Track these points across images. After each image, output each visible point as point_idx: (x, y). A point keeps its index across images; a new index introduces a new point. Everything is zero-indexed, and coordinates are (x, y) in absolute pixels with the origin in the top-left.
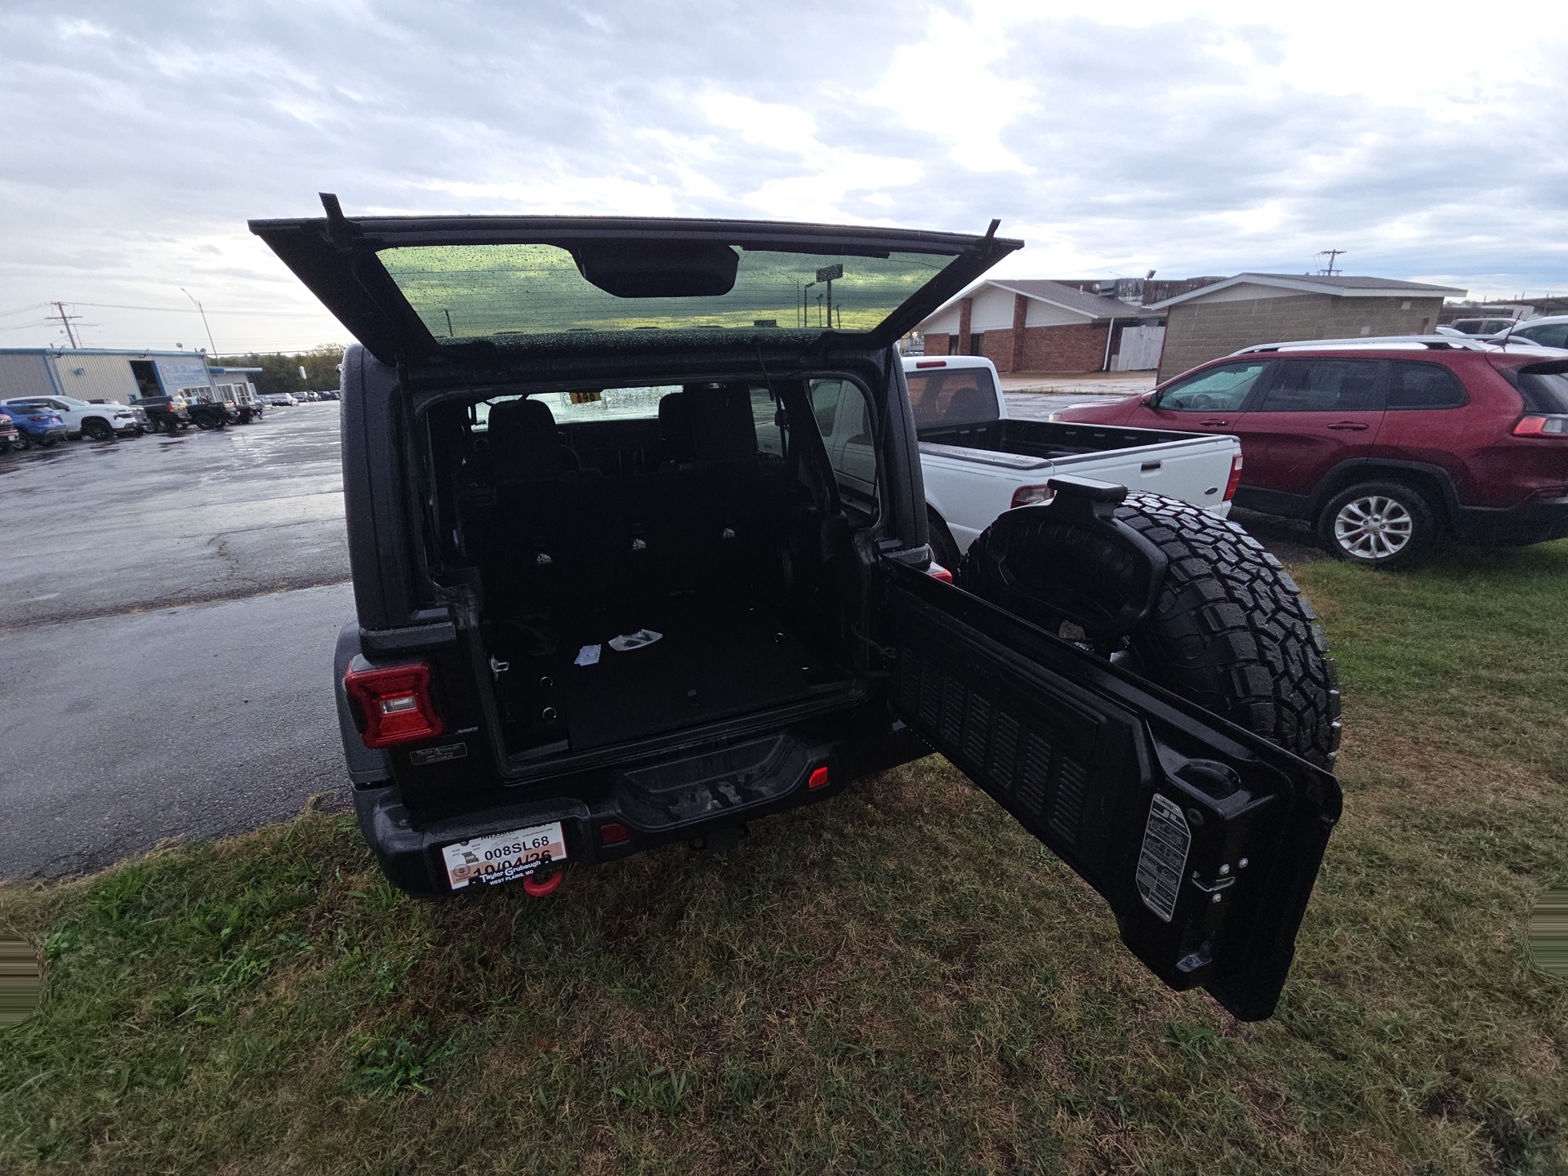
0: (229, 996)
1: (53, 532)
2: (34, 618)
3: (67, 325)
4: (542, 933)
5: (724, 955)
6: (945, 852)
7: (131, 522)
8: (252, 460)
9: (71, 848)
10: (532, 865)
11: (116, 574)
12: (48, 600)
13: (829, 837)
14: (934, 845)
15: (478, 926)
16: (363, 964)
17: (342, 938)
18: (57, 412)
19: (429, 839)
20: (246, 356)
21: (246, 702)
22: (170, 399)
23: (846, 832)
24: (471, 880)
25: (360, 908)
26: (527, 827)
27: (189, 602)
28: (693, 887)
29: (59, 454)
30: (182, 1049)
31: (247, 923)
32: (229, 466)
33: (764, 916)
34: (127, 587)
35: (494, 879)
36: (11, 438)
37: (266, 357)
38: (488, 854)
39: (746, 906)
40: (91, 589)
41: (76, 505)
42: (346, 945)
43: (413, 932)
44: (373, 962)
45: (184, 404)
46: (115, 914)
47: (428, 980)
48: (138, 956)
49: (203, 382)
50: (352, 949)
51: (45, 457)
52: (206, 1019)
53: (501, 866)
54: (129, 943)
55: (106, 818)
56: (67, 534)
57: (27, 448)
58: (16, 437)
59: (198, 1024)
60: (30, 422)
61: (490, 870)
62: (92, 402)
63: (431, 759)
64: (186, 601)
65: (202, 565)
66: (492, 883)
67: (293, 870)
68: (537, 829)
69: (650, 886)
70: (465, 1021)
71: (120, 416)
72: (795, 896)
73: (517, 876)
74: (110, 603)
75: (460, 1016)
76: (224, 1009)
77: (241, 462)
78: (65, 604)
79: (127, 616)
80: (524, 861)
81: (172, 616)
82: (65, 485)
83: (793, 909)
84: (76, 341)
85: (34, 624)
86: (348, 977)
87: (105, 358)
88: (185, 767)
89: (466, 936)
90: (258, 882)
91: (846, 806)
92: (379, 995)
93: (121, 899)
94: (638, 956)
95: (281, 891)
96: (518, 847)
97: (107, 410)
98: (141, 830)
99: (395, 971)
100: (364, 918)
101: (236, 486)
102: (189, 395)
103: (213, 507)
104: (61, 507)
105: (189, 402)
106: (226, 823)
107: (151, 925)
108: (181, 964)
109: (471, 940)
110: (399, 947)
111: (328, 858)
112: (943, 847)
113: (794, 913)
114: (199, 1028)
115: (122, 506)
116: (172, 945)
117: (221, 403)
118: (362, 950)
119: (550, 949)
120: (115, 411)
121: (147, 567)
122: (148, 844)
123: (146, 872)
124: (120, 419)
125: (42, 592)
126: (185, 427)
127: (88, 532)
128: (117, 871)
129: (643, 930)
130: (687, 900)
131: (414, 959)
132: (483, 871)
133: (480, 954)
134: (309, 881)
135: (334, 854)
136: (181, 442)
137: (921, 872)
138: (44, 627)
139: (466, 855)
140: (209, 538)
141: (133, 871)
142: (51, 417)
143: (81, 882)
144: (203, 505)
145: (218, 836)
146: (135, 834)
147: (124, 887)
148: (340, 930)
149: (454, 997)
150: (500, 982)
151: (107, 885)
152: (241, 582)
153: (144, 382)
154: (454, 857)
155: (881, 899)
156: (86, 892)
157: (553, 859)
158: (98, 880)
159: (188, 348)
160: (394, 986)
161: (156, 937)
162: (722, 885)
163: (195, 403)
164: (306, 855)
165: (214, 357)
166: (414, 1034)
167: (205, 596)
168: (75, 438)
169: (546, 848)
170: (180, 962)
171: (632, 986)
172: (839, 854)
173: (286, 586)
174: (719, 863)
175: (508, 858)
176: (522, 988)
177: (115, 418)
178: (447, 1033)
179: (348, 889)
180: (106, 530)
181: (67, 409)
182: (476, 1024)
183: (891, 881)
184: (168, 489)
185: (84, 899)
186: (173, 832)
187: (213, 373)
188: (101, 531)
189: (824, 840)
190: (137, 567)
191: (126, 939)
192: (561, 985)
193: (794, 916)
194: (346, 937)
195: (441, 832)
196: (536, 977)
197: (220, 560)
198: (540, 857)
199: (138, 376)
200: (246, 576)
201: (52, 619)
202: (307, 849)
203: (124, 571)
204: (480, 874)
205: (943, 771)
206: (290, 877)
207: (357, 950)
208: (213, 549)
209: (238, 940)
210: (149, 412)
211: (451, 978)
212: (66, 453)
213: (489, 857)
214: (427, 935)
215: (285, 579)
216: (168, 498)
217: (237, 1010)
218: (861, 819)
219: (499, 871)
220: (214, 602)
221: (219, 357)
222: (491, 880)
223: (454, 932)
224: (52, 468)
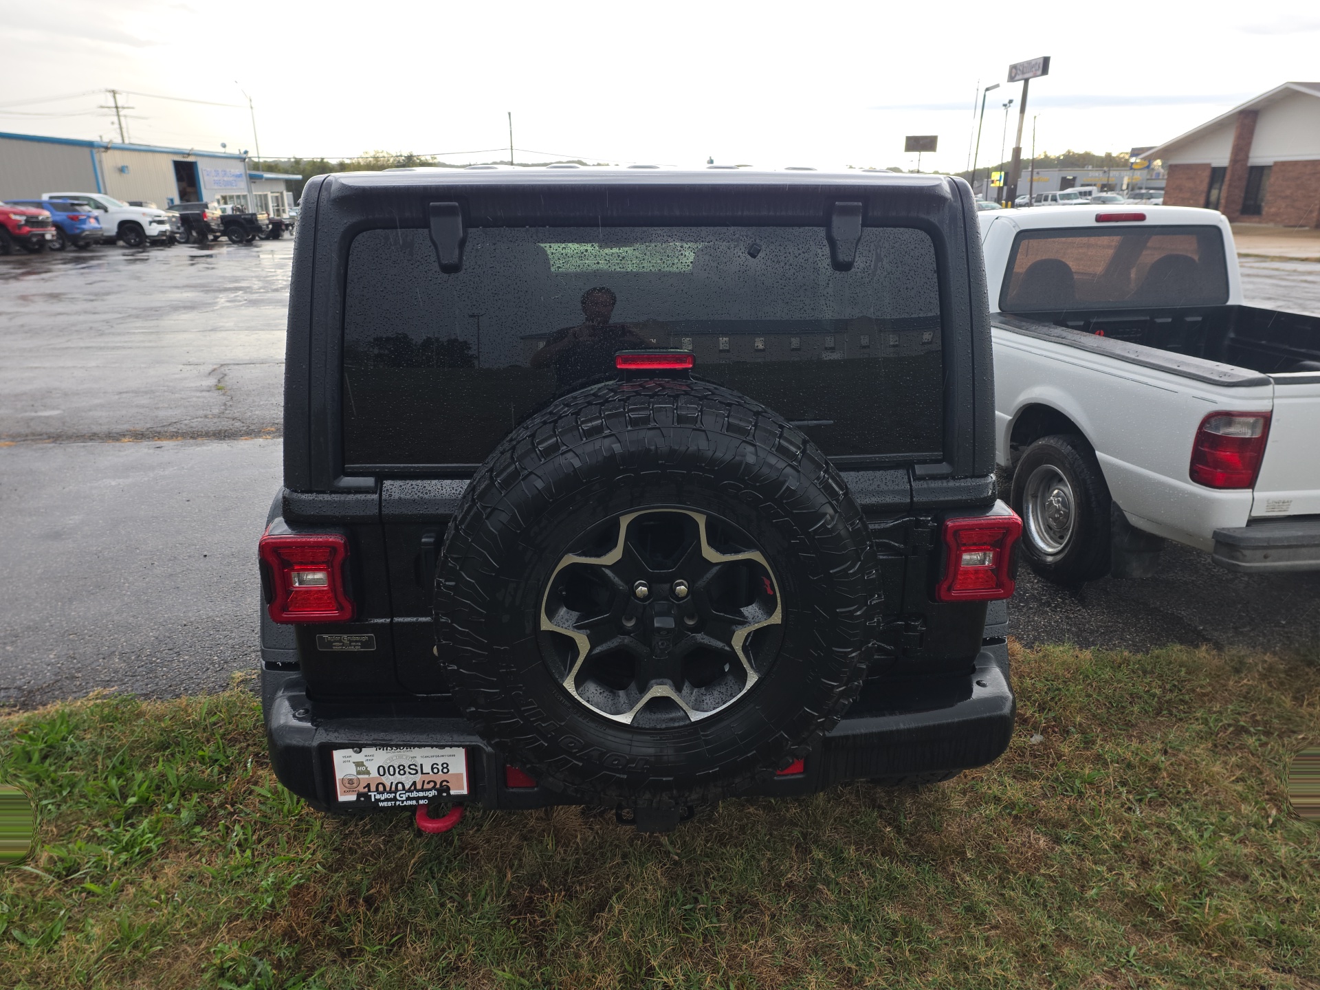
0: (119, 869)
1: (69, 344)
2: (33, 434)
3: (118, 115)
4: (439, 885)
5: (640, 968)
6: (980, 918)
7: (143, 341)
8: (271, 282)
9: (14, 679)
10: (427, 794)
11: (117, 397)
12: (48, 417)
13: (821, 856)
14: (967, 903)
15: (376, 859)
16: (250, 871)
17: (236, 836)
18: (96, 213)
19: (321, 737)
20: (289, 161)
21: (205, 556)
22: (206, 206)
23: (845, 855)
24: (359, 795)
25: (263, 808)
26: (425, 746)
27: (177, 437)
28: (628, 876)
29: (92, 258)
30: (62, 913)
31: (152, 797)
32: (248, 287)
33: (705, 936)
34: (124, 412)
35: (385, 802)
36: (48, 237)
37: (309, 162)
38: (381, 769)
39: (686, 916)
40: (90, 410)
41: (97, 317)
42: (239, 845)
43: (308, 848)
44: (261, 872)
45: (218, 213)
46: (36, 757)
47: (308, 904)
48: (46, 806)
49: (241, 188)
50: (244, 851)
51: (77, 260)
52: (92, 887)
53: (394, 786)
54: (43, 790)
55: (52, 656)
56: (82, 348)
57: (62, 249)
58: (53, 236)
59: (84, 889)
60: (69, 221)
61: (381, 788)
62: (132, 204)
63: (337, 647)
64: (174, 436)
65: (198, 397)
66: (381, 804)
67: (208, 750)
68: (436, 751)
69: (577, 861)
70: (334, 962)
71: (154, 221)
72: (755, 921)
73: (409, 803)
74: (105, 429)
75: (330, 955)
76: (111, 882)
77: (261, 284)
78: (64, 423)
79: (118, 444)
80: (419, 787)
81: (158, 451)
82: (90, 294)
83: (745, 938)
84: (125, 135)
85: (32, 440)
86: (232, 880)
87: (150, 155)
88: (134, 616)
89: (359, 866)
90: (173, 755)
91: (856, 822)
92: (256, 908)
93: (46, 743)
94: (539, 941)
95: (191, 769)
96: (416, 769)
97: (144, 214)
98: (80, 675)
99: (278, 887)
100: (263, 820)
101: (251, 311)
102: (226, 203)
103: (224, 334)
104: (82, 318)
105: (224, 210)
106: (157, 684)
107: (67, 776)
108: (84, 824)
109: (363, 871)
110: (291, 861)
111: (244, 745)
112: (979, 910)
113: (745, 942)
114: (84, 895)
115: (139, 323)
116: (81, 803)
117: (255, 214)
118: (253, 855)
119: (443, 905)
120: (150, 215)
121: (146, 393)
122: (82, 691)
123: (74, 720)
124: (154, 225)
125: (46, 407)
126: (216, 238)
127: (101, 348)
128: (49, 713)
129: (553, 911)
130: (616, 890)
131: (300, 879)
132: (373, 788)
133: (368, 891)
134: (221, 766)
135: (250, 742)
136: (210, 256)
137: (934, 935)
138: (41, 446)
139: (358, 764)
140: (210, 368)
141: (62, 716)
142: (89, 217)
143: (15, 718)
144: (214, 330)
145: (147, 696)
146: (73, 678)
147: (52, 731)
148: (237, 827)
149: (329, 931)
150: (381, 930)
151: (37, 726)
152: (231, 422)
153: (184, 184)
154: (344, 763)
155: (866, 955)
156: (16, 729)
157: (452, 792)
158: (29, 718)
159: (233, 150)
160: (273, 902)
161: (69, 789)
162: (664, 882)
163: (229, 212)
164: (223, 736)
165: (256, 160)
166: (279, 959)
167: (193, 433)
168: (110, 242)
169: (445, 777)
170: (84, 821)
171: (522, 975)
172: (827, 882)
173: (273, 432)
174: (668, 853)
175: (403, 779)
176: (401, 942)
177: (151, 223)
178: (312, 969)
179: (256, 783)
180: (118, 348)
181: (106, 210)
182: (344, 968)
183: (888, 935)
184: (185, 308)
185: (13, 736)
186: (107, 684)
187: (253, 179)
188: (113, 348)
189: (813, 859)
190: (136, 392)
191: (41, 785)
192: (443, 950)
193: (745, 946)
194: (241, 836)
195: (335, 731)
196: (421, 934)
197: (215, 394)
198: (438, 786)
199: (180, 178)
200: (237, 415)
201: (49, 438)
202: (226, 730)
203: (124, 395)
204: (369, 791)
205: (1012, 805)
206: (203, 757)
207: (248, 852)
208: (212, 381)
209: (141, 812)
210: (184, 220)
211: (331, 909)
212: (98, 258)
213: (382, 773)
214: (319, 855)
215: (274, 424)
216: (186, 317)
217: (123, 886)
218: (873, 843)
219: (390, 792)
220: (199, 440)
221: (261, 160)
222: (380, 800)
223: (350, 858)
224: (82, 274)
